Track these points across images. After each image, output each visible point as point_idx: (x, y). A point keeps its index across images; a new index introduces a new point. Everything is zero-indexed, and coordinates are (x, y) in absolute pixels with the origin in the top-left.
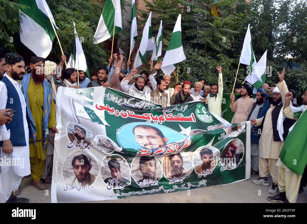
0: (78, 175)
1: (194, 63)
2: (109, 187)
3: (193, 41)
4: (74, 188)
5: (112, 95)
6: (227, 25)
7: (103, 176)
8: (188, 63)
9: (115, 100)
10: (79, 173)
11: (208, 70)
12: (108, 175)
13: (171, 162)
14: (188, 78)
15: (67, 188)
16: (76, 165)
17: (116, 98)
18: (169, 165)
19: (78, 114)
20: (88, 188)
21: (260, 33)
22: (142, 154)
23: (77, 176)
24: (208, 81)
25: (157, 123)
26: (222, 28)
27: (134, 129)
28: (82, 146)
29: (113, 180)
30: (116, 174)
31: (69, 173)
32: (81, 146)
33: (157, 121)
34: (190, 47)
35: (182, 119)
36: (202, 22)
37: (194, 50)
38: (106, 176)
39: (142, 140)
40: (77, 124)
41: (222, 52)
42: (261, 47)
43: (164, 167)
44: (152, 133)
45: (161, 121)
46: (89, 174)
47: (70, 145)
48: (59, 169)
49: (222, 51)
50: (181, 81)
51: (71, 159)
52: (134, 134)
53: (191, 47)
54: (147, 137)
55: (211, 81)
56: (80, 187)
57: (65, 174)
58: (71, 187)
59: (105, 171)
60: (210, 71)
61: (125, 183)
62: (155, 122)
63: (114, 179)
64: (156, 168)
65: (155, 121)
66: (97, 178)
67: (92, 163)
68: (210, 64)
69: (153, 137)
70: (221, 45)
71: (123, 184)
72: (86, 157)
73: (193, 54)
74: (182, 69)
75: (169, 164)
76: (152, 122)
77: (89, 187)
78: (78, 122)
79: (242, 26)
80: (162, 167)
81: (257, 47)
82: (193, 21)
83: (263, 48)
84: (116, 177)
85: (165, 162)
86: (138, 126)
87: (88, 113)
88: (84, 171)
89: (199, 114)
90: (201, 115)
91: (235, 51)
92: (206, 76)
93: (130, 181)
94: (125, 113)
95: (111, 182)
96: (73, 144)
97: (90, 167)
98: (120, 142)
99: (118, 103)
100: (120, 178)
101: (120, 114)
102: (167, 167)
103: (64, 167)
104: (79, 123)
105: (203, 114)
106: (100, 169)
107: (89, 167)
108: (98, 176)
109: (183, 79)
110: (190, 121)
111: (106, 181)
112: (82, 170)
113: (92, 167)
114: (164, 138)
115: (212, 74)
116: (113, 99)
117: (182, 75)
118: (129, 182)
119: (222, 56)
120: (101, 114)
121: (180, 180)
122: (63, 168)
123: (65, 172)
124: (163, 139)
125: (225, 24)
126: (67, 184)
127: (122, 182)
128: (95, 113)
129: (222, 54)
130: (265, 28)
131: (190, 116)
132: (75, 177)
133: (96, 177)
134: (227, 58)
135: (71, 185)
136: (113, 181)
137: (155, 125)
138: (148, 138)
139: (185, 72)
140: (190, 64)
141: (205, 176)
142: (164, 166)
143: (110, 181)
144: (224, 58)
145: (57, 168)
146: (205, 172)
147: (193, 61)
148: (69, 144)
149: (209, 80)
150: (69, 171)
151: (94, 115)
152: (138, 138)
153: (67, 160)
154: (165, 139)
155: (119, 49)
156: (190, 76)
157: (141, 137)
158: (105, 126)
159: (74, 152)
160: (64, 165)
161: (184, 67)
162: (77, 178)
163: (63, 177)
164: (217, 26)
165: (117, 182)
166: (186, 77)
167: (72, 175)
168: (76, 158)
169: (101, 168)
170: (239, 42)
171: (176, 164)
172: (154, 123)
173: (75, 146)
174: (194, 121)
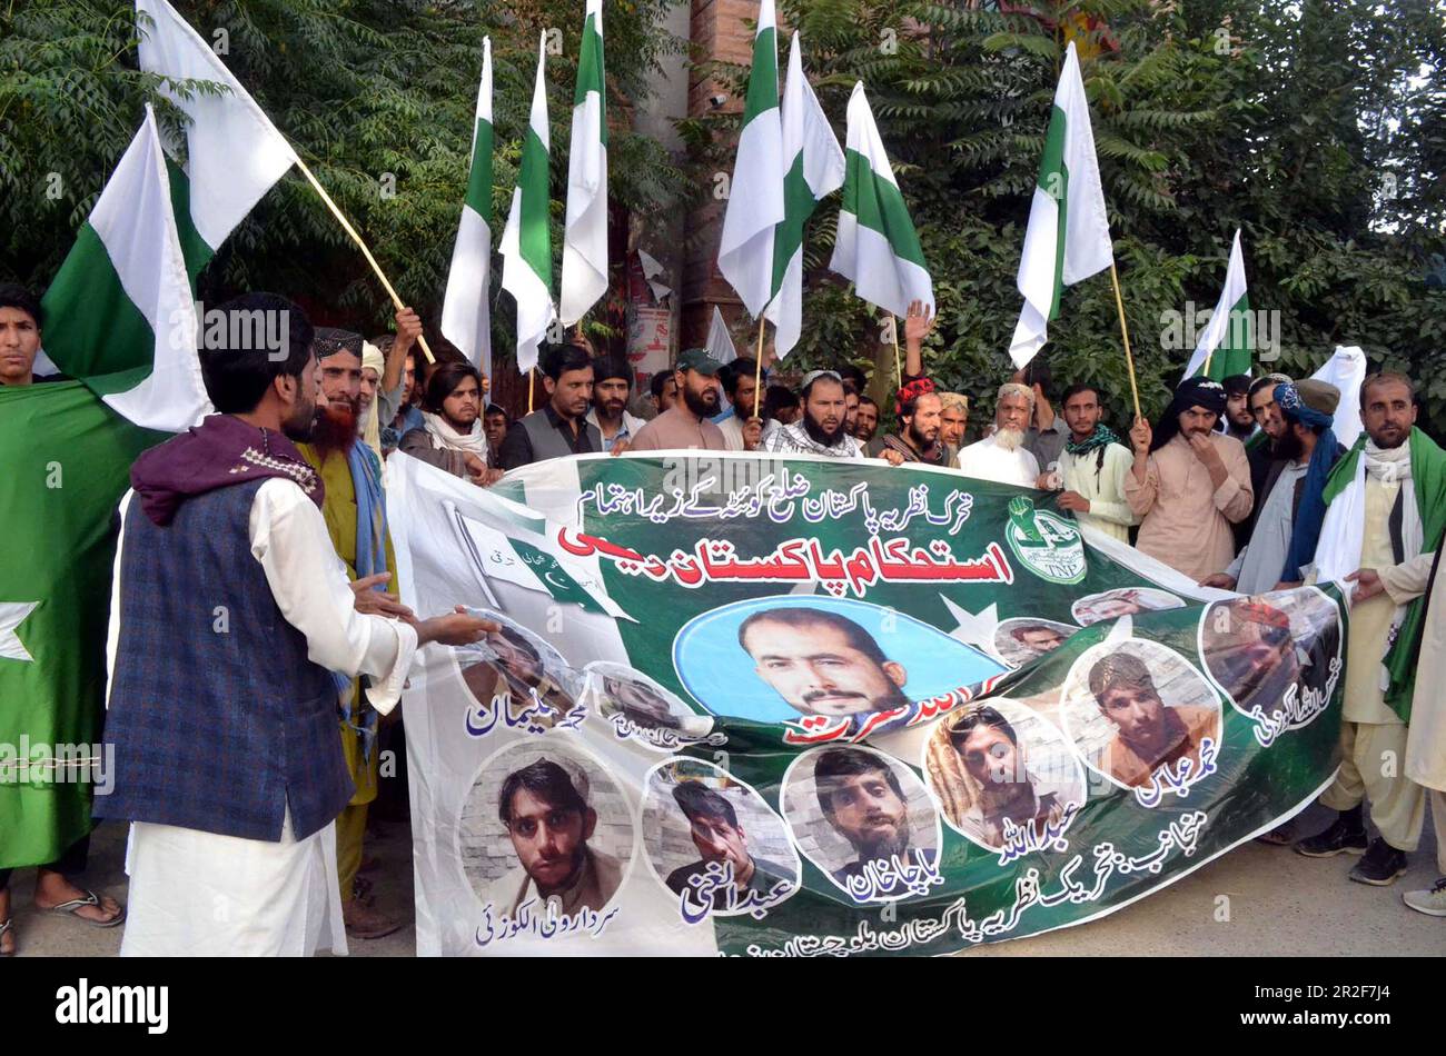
0: (536, 866)
1: (1004, 294)
2: (693, 910)
3: (992, 187)
4: (524, 926)
5: (617, 487)
6: (1146, 97)
7: (659, 861)
8: (974, 293)
9: (633, 504)
10: (541, 851)
11: (1074, 319)
12: (679, 849)
13: (966, 763)
14: (984, 363)
15: (490, 929)
16: (521, 818)
17: (635, 497)
18: (959, 774)
19: (490, 569)
20: (590, 921)
21: (1310, 120)
22: (809, 736)
23: (532, 872)
24: (1083, 374)
25: (844, 590)
26: (1123, 114)
27: (742, 631)
28: (535, 715)
29: (712, 877)
30: (720, 843)
31: (490, 858)
32: (528, 715)
33: (840, 585)
34: (978, 220)
35: (952, 572)
36: (1024, 95)
37: (999, 232)
38: (675, 856)
39: (789, 673)
40: (494, 613)
41: (1133, 231)
42: (1322, 190)
43: (942, 787)
44: (829, 641)
45: (861, 581)
46: (590, 856)
47: (482, 723)
48: (443, 842)
49: (1131, 225)
50: (950, 381)
51: (496, 789)
52: (748, 651)
53: (982, 219)
54: (805, 662)
55: (1098, 371)
56: (554, 923)
57: (475, 862)
58: (510, 924)
59: (665, 831)
60: (1087, 324)
61: (771, 882)
62: (831, 591)
63: (714, 868)
64: (903, 798)
65: (831, 586)
66: (628, 869)
67: (596, 798)
68: (1084, 292)
69: (836, 661)
70: (1130, 195)
71: (761, 895)
72: (564, 772)
73: (996, 249)
74: (949, 327)
75: (957, 771)
76: (819, 590)
77: (594, 917)
78: (496, 605)
79: (1221, 95)
80: (928, 787)
81: (1298, 191)
82: (982, 95)
83: (1331, 193)
84: (720, 856)
85: (939, 766)
86: (757, 617)
87: (533, 566)
88: (560, 844)
89: (1023, 543)
90: (1035, 549)
91: (1191, 219)
92: (1065, 349)
93: (798, 870)
94: (692, 563)
95: (701, 886)
96: (490, 716)
97: (588, 819)
98: (695, 689)
99: (652, 515)
100: (743, 859)
101: (670, 570)
102: (952, 784)
103: (465, 832)
104: (503, 609)
105: (1044, 544)
106: (637, 821)
107: (584, 822)
108: (633, 861)
109: (959, 373)
110: (990, 580)
111: (677, 881)
112: (550, 836)
113: (599, 822)
114: (885, 664)
115: (1099, 337)
116: (624, 503)
117: (952, 354)
118: (793, 878)
119: (1136, 245)
120: (586, 571)
121: (1052, 839)
122: (461, 836)
123: (473, 853)
124: (881, 668)
125: (1136, 90)
126: (489, 911)
127: (758, 879)
128: (559, 567)
129: (1136, 239)
130: (1336, 97)
131: (985, 556)
132: (523, 873)
133: (623, 867)
134: (1161, 254)
135: (508, 917)
136: (712, 883)
137: (836, 604)
138: (812, 665)
139: (965, 338)
140: (987, 296)
141: (1183, 791)
142: (940, 781)
143: (696, 880)
144: (1147, 257)
145: (430, 838)
146: (1175, 774)
147: (998, 283)
148: (474, 714)
149: (1088, 369)
150: (492, 850)
151: (559, 573)
152: (771, 666)
153: (472, 793)
154: (891, 668)
155: (640, 252)
156: (994, 356)
157: (783, 662)
158: (614, 622)
159: (503, 755)
160: (465, 823)
161: (957, 316)
162: (537, 880)
163: (465, 881)
164: (1102, 106)
165: (731, 885)
166: (971, 360)
167: (510, 868)
168: (515, 782)
169: (641, 814)
170: (1213, 173)
171: (992, 763)
172: (827, 593)
173: (501, 723)
174: (1005, 578)
